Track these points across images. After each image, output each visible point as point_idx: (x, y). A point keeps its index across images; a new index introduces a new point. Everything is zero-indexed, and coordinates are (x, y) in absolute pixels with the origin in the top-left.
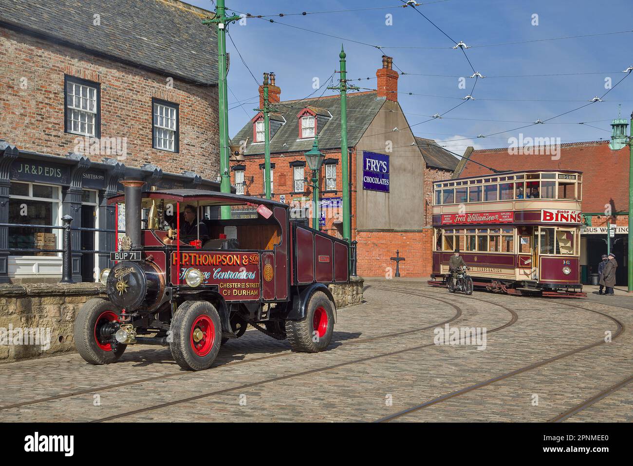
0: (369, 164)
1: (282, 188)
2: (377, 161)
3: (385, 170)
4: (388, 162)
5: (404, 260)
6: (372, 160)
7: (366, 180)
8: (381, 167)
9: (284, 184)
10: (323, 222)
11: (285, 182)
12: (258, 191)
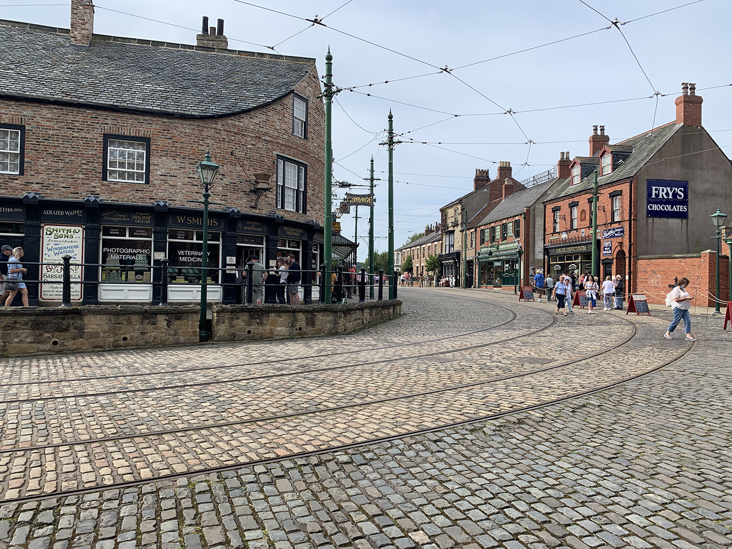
0: (657, 192)
1: (582, 222)
2: (669, 189)
3: (680, 196)
4: (685, 188)
6: (661, 188)
7: (651, 207)
9: (585, 219)
10: (610, 252)
11: (585, 217)
12: (569, 228)
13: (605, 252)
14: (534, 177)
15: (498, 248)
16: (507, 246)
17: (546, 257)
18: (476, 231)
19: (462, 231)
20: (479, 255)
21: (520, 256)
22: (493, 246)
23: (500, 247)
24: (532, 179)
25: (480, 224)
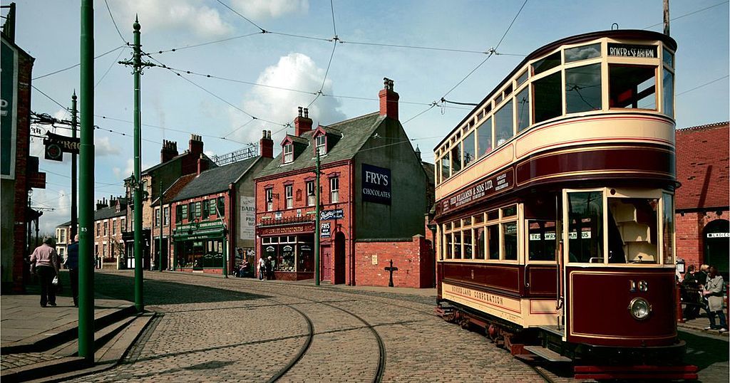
0: (369, 177)
1: (298, 202)
2: (377, 174)
3: (386, 183)
4: (389, 175)
5: (397, 269)
6: (372, 173)
7: (365, 191)
8: (382, 180)
10: (328, 234)
11: (301, 198)
12: (282, 207)
13: (323, 234)
14: (233, 154)
15: (198, 227)
16: (210, 224)
17: (258, 237)
18: (170, 206)
19: (153, 206)
20: (175, 233)
21: (225, 236)
22: (193, 224)
23: (201, 225)
24: (230, 156)
25: (174, 199)
